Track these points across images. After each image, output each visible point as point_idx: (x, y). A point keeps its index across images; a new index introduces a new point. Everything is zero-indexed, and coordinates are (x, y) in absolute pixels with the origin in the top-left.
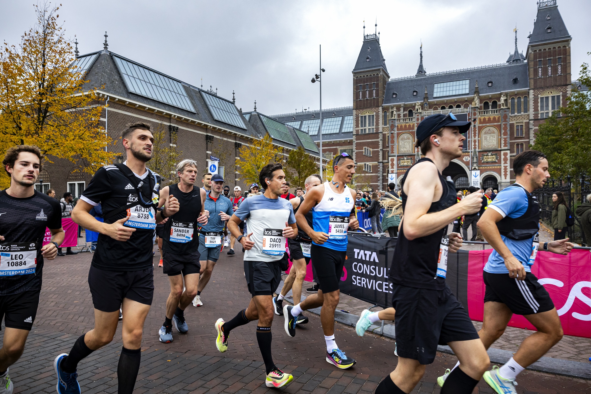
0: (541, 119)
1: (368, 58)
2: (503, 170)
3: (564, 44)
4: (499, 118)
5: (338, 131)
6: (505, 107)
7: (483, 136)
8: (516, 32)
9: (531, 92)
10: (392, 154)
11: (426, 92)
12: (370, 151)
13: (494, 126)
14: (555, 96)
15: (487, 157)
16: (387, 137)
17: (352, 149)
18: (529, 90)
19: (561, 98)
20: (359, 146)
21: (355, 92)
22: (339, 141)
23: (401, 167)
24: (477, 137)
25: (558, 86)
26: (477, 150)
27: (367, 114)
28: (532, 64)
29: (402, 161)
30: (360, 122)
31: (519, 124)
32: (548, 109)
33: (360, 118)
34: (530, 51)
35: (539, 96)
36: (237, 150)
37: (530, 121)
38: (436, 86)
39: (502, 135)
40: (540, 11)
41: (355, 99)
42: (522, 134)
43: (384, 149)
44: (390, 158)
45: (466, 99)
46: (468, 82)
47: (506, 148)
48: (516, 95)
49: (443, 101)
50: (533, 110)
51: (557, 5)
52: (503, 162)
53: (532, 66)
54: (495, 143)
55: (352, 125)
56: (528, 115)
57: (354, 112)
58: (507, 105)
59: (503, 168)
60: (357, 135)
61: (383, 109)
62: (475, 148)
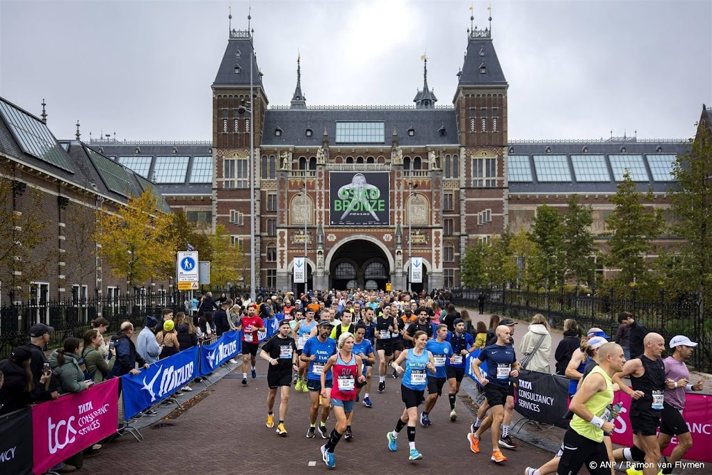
0: (474, 188)
1: (237, 68)
2: (434, 256)
3: (500, 92)
4: (429, 183)
5: (182, 180)
6: (437, 169)
7: (409, 206)
8: (425, 61)
9: (463, 149)
10: (282, 225)
11: (326, 134)
12: (241, 217)
13: (423, 194)
14: (489, 159)
15: (415, 236)
16: (267, 197)
17: (210, 212)
18: (460, 147)
19: (497, 162)
20: (223, 207)
21: (216, 120)
22: (186, 197)
23: (295, 245)
24: (401, 207)
25: (493, 146)
26: (402, 225)
27: (236, 158)
28: (463, 112)
29: (297, 236)
30: (224, 169)
31: (448, 193)
32: (482, 176)
33: (224, 163)
34: (461, 94)
35: (472, 156)
36: (62, 210)
37: (461, 190)
38: (338, 125)
39: (434, 207)
40: (472, 42)
41: (216, 131)
42: (451, 206)
43: (263, 216)
44: (278, 231)
45: (381, 150)
46: (382, 125)
47: (438, 225)
48: (444, 152)
49: (349, 150)
50: (465, 175)
51: (492, 38)
52: (434, 245)
53: (464, 116)
54: (424, 218)
55: (211, 173)
56: (459, 181)
57: (215, 151)
58: (438, 167)
59: (434, 253)
60: (219, 189)
61: (262, 152)
62: (399, 223)
